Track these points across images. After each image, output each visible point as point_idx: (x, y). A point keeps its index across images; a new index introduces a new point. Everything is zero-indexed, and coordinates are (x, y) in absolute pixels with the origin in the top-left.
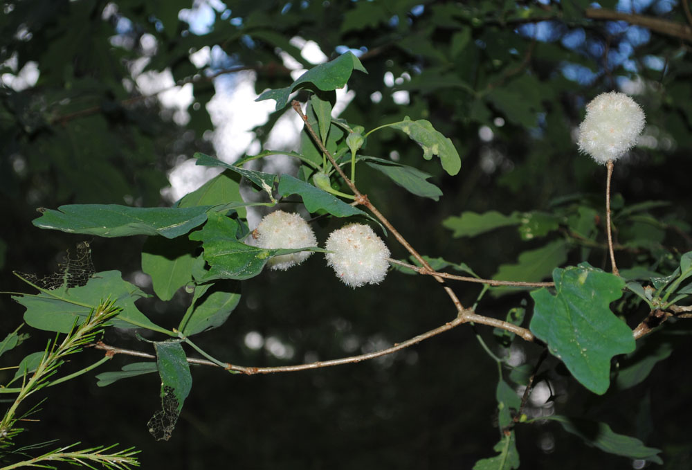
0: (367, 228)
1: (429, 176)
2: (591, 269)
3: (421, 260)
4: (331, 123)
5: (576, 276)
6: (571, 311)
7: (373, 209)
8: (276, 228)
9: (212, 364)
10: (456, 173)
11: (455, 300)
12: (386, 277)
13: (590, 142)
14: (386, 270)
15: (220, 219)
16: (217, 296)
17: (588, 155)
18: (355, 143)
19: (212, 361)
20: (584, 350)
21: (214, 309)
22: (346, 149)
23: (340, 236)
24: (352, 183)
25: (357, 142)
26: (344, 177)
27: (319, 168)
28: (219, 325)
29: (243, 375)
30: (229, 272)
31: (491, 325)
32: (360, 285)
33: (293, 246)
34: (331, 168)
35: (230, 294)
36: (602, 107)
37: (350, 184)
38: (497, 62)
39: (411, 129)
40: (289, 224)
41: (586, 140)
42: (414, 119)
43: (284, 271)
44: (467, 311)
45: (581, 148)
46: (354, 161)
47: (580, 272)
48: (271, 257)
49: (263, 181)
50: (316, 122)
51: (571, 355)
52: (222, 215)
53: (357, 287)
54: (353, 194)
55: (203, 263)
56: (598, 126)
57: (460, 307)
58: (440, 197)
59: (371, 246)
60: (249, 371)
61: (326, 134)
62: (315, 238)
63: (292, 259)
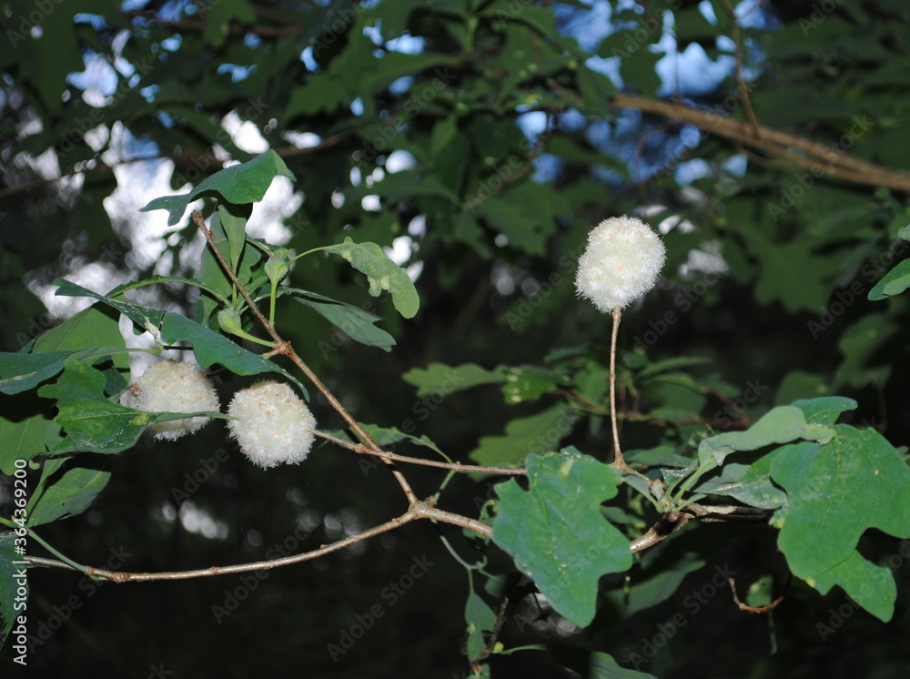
0: (285, 387)
1: (378, 319)
2: (579, 456)
3: (362, 433)
4: (246, 242)
5: (557, 465)
6: (549, 512)
7: (298, 361)
8: (162, 382)
9: (67, 566)
10: (412, 316)
11: (406, 487)
12: (309, 455)
13: (591, 282)
14: (310, 446)
15: (81, 370)
16: (76, 473)
17: (589, 300)
18: (276, 271)
19: (67, 563)
20: (564, 566)
21: (72, 491)
22: (265, 279)
23: (248, 397)
24: (270, 325)
25: (279, 269)
26: (261, 316)
27: (227, 302)
28: (79, 512)
29: (110, 582)
30: (92, 442)
31: (453, 523)
32: (273, 465)
33: (185, 409)
34: (243, 302)
35: (93, 471)
36: (608, 237)
37: (267, 326)
38: (490, 161)
39: (353, 254)
40: (182, 377)
41: (586, 280)
42: (357, 241)
43: (172, 441)
44: (422, 504)
45: (580, 290)
46: (273, 296)
47: (563, 460)
48: (150, 423)
49: (147, 319)
50: (225, 239)
51: (545, 572)
52: (85, 365)
53: (269, 468)
54: (271, 340)
55: (57, 428)
56: (603, 261)
57: (412, 498)
58: (393, 347)
59: (290, 412)
60: (118, 578)
61: (237, 258)
62: (217, 398)
63: (183, 426)
